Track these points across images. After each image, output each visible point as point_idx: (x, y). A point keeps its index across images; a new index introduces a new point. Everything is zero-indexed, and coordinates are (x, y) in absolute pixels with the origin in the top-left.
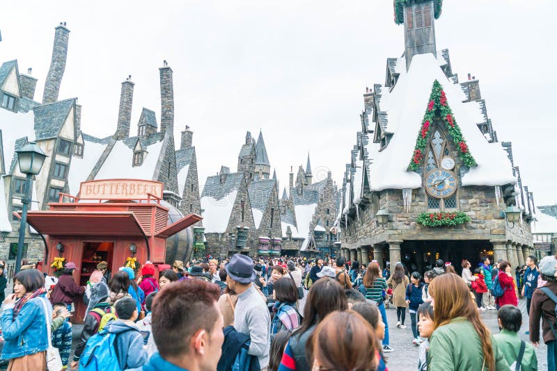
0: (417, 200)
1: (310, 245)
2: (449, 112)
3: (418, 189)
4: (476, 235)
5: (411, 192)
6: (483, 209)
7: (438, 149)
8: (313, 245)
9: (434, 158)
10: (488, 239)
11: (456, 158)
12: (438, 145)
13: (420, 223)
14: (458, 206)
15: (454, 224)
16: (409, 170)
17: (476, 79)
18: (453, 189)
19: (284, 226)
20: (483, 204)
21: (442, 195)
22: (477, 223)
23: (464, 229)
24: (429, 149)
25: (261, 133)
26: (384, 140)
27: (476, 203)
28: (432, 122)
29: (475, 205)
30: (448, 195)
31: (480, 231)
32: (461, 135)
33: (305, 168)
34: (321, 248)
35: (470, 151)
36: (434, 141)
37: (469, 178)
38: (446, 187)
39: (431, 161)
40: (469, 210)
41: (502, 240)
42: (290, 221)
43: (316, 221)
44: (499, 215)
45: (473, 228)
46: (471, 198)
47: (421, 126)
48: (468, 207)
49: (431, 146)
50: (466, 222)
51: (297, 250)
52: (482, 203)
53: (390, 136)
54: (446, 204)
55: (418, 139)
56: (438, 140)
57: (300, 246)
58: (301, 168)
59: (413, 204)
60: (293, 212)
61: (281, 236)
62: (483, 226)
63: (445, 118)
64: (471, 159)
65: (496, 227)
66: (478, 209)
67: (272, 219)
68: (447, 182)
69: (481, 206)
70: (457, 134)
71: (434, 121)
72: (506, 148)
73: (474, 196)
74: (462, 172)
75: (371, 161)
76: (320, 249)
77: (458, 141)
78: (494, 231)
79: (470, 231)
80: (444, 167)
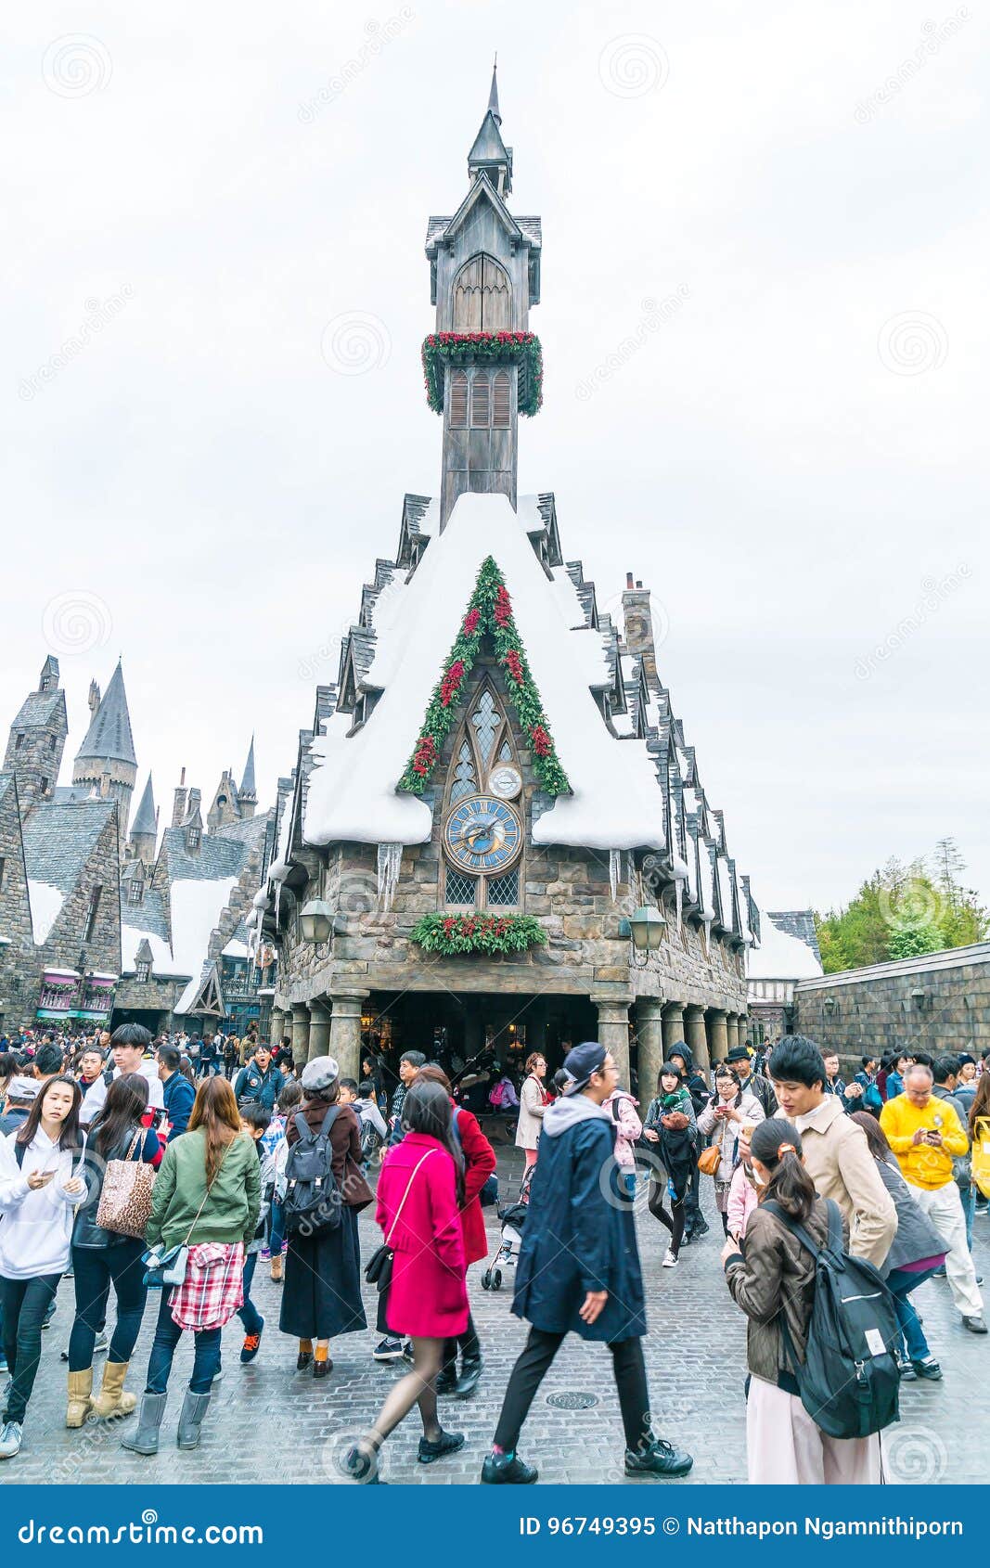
0: (419, 876)
1: (206, 995)
2: (516, 645)
3: (423, 847)
4: (558, 980)
5: (399, 852)
6: (580, 910)
7: (485, 741)
8: (214, 998)
9: (472, 763)
10: (585, 993)
11: (526, 770)
12: (486, 730)
13: (418, 943)
14: (522, 900)
15: (504, 948)
16: (400, 791)
17: (645, 587)
18: (513, 851)
19: (131, 939)
20: (583, 898)
21: (482, 868)
22: (563, 947)
23: (531, 963)
24: (461, 737)
25: (119, 669)
26: (360, 705)
27: (564, 894)
28: (469, 665)
29: (561, 898)
30: (498, 869)
31: (567, 969)
32: (539, 709)
33: (238, 779)
34: (236, 1005)
35: (557, 752)
36: (477, 720)
37: (553, 826)
38: (496, 846)
39: (465, 772)
40: (547, 913)
41: (619, 997)
42: (151, 926)
43: (231, 927)
44: (616, 927)
45: (554, 963)
46: (555, 878)
47: (442, 673)
48: (543, 903)
49: (467, 731)
50: (533, 945)
51: (166, 1012)
52: (578, 893)
53: (375, 694)
54: (492, 892)
55: (432, 708)
56: (487, 717)
57: (175, 1000)
58: (227, 776)
59: (406, 887)
60: (164, 900)
61: (118, 968)
62: (577, 956)
63: (502, 659)
64: (557, 774)
65: (609, 960)
66: (568, 909)
67: (93, 916)
68: (499, 832)
69: (576, 902)
70: (530, 706)
71: (476, 665)
72: (656, 756)
73: (562, 875)
74: (536, 806)
75: (316, 761)
76: (234, 1009)
77: (529, 721)
78: (603, 972)
79: (543, 969)
80: (495, 792)
